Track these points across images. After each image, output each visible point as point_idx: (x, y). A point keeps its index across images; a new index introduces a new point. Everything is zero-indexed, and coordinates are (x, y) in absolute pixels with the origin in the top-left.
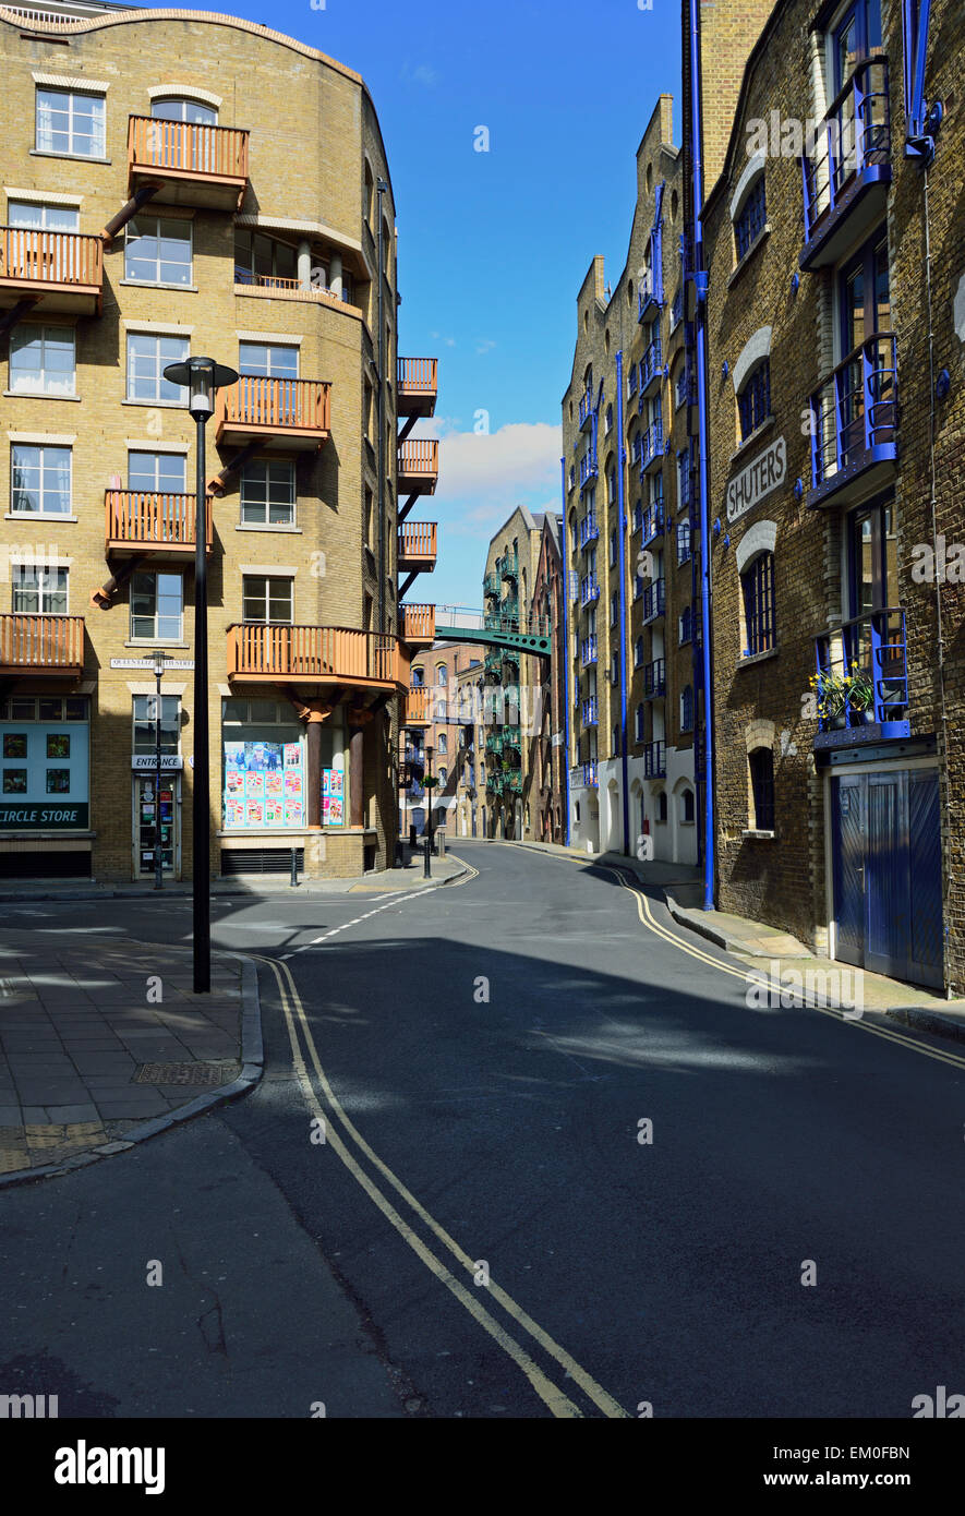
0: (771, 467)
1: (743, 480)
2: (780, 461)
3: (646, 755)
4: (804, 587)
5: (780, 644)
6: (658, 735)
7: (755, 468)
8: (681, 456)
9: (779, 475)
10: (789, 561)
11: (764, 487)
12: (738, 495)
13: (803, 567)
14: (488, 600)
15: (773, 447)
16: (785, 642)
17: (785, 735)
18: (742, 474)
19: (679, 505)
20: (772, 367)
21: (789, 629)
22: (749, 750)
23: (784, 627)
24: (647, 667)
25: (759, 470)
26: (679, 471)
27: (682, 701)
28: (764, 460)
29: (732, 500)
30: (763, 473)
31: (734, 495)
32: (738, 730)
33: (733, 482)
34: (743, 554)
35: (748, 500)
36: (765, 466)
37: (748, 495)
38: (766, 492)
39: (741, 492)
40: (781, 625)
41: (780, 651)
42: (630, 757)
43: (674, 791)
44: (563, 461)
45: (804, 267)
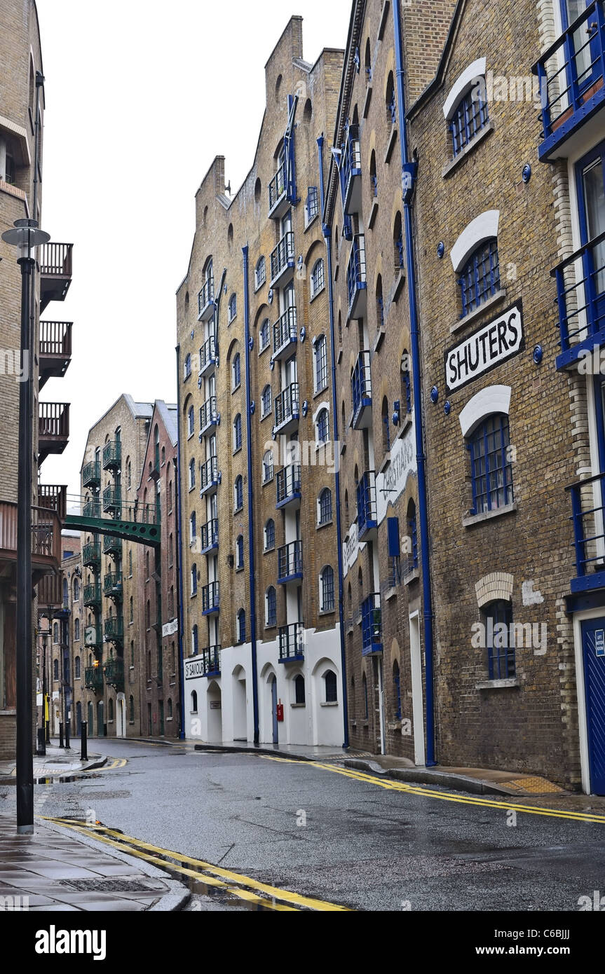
0: (502, 337)
1: (467, 351)
2: (514, 330)
3: (281, 638)
4: (547, 444)
5: (519, 500)
6: (292, 618)
7: (482, 338)
8: (317, 343)
9: (512, 343)
10: (527, 421)
11: (493, 355)
12: (460, 364)
13: (545, 426)
14: (86, 490)
15: (505, 318)
16: (526, 496)
17: (527, 586)
18: (465, 344)
19: (315, 390)
20: (500, 246)
21: (530, 485)
22: (480, 604)
23: (523, 482)
24: (279, 549)
25: (487, 339)
26: (314, 356)
27: (321, 582)
28: (493, 330)
29: (453, 368)
30: (492, 342)
31: (455, 363)
32: (466, 586)
33: (454, 352)
34: (468, 418)
35: (474, 367)
36: (495, 335)
37: (474, 363)
38: (496, 359)
39: (465, 361)
40: (520, 481)
41: (518, 506)
42: (259, 642)
43: (315, 672)
44: (178, 349)
45: (543, 159)
